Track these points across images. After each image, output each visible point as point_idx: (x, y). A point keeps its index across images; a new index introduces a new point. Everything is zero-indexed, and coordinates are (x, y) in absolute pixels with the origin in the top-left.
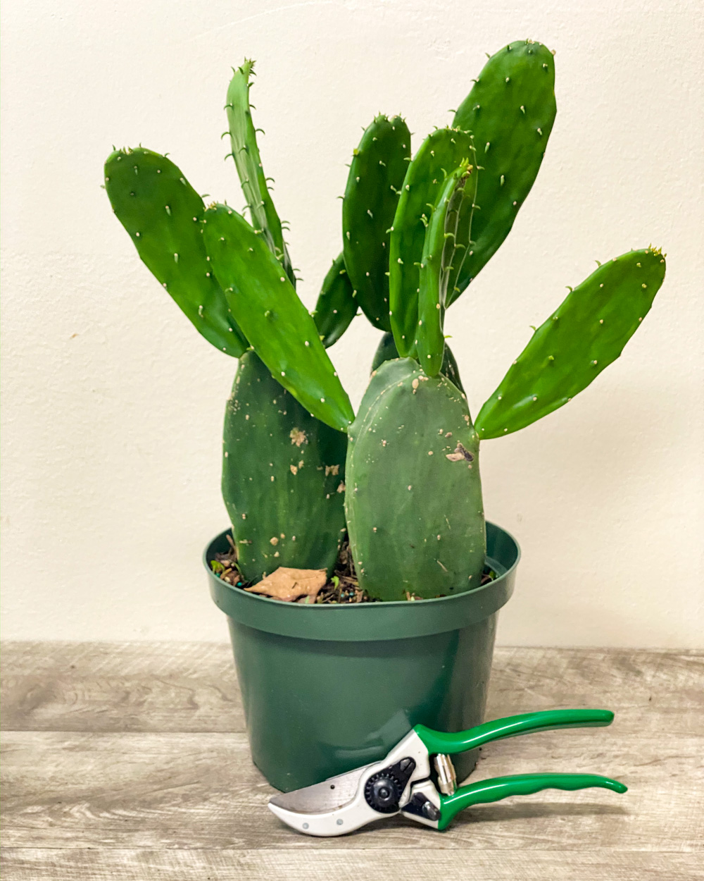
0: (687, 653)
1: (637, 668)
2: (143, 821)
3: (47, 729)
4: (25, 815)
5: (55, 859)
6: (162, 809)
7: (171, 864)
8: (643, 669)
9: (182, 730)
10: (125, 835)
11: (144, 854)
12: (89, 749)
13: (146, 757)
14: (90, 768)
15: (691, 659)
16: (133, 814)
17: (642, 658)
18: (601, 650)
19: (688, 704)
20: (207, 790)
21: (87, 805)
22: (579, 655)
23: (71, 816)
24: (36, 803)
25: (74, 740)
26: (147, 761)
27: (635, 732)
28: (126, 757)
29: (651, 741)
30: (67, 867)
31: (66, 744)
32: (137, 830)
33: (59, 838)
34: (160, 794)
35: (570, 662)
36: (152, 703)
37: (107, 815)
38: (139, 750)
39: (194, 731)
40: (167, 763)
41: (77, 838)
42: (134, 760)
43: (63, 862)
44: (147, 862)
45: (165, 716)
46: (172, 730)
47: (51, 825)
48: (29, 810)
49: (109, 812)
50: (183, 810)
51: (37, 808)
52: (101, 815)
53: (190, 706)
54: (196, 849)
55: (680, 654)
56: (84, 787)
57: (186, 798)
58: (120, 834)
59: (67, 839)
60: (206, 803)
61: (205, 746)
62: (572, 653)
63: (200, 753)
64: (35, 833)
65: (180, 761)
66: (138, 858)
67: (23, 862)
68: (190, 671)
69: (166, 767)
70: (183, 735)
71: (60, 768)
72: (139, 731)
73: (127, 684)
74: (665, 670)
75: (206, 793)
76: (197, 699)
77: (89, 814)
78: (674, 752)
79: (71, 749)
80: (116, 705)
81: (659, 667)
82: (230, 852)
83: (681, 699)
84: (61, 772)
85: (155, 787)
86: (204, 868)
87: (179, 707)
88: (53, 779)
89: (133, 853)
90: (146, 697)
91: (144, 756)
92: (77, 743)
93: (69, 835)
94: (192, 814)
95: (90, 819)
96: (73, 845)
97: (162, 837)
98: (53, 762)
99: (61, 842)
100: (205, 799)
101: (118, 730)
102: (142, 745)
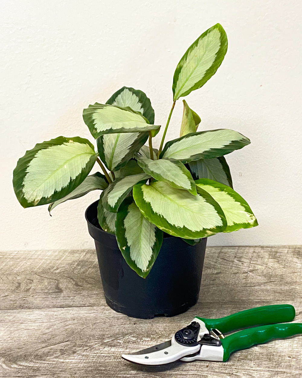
2: (38, 369)
6: (49, 360)
9: (54, 307)
13: (35, 326)
14: (1, 334)
16: (31, 365)
20: (74, 346)
21: (2, 360)
26: (36, 328)
28: (23, 326)
34: (46, 350)
36: (34, 289)
37: (16, 366)
39: (61, 307)
40: (48, 328)
42: (28, 327)
45: (43, 298)
46: (48, 307)
49: (17, 364)
50: (62, 360)
52: (12, 366)
53: (57, 291)
57: (63, 352)
60: (75, 355)
61: (69, 316)
65: (55, 327)
68: (55, 268)
69: (47, 331)
70: (55, 309)
72: (29, 308)
73: (19, 278)
75: (74, 348)
76: (61, 286)
77: (4, 366)
80: (13, 292)
85: (44, 345)
87: (51, 291)
90: (30, 285)
91: (34, 324)
94: (68, 363)
95: (6, 369)
100: (74, 352)
101: (15, 308)
102: (32, 317)
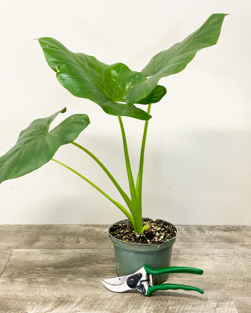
0: (218, 226)
1: (204, 230)
2: (68, 271)
3: (39, 248)
4: (36, 270)
5: (46, 281)
6: (73, 268)
7: (77, 281)
8: (205, 231)
9: (76, 248)
10: (64, 275)
11: (70, 279)
12: (51, 253)
13: (67, 255)
14: (52, 258)
15: (219, 228)
16: (65, 270)
17: (206, 228)
18: (194, 226)
19: (217, 240)
21: (53, 268)
22: (187, 227)
23: (49, 270)
24: (38, 267)
25: (46, 251)
27: (202, 248)
28: (61, 255)
29: (206, 250)
30: (50, 283)
31: (44, 252)
32: (67, 274)
33: (47, 276)
34: (72, 265)
35: (185, 229)
36: (67, 241)
37: (58, 270)
38: (65, 254)
39: (79, 248)
40: (73, 257)
41: (51, 276)
42: (64, 256)
43: (48, 281)
44: (71, 281)
45: (71, 245)
46: (73, 248)
47: (44, 272)
48: (37, 269)
49: (58, 269)
50: (79, 268)
51: (39, 269)
52: (57, 270)
53: (77, 242)
54: (84, 278)
55: (217, 226)
56: (51, 263)
57: (79, 265)
58: (62, 275)
59: (49, 276)
61: (83, 252)
62: (185, 226)
63: (82, 254)
64: (40, 275)
65: (76, 256)
66: (68, 280)
67: (38, 282)
68: (77, 232)
71: (44, 258)
73: (59, 236)
74: (212, 231)
76: (79, 240)
77: (53, 270)
78: (212, 253)
79: (46, 253)
80: (57, 242)
81: (210, 230)
82: (93, 279)
83: (215, 239)
84: (44, 259)
85: (71, 263)
86: (86, 282)
87: (74, 242)
88: (42, 261)
89: (67, 279)
90: (65, 239)
92: (47, 252)
93: (49, 275)
94: (81, 269)
95: (54, 271)
96: (51, 277)
97: (74, 275)
98: (41, 257)
99: (47, 277)
100: (84, 266)
101: (58, 248)
102: (65, 252)
